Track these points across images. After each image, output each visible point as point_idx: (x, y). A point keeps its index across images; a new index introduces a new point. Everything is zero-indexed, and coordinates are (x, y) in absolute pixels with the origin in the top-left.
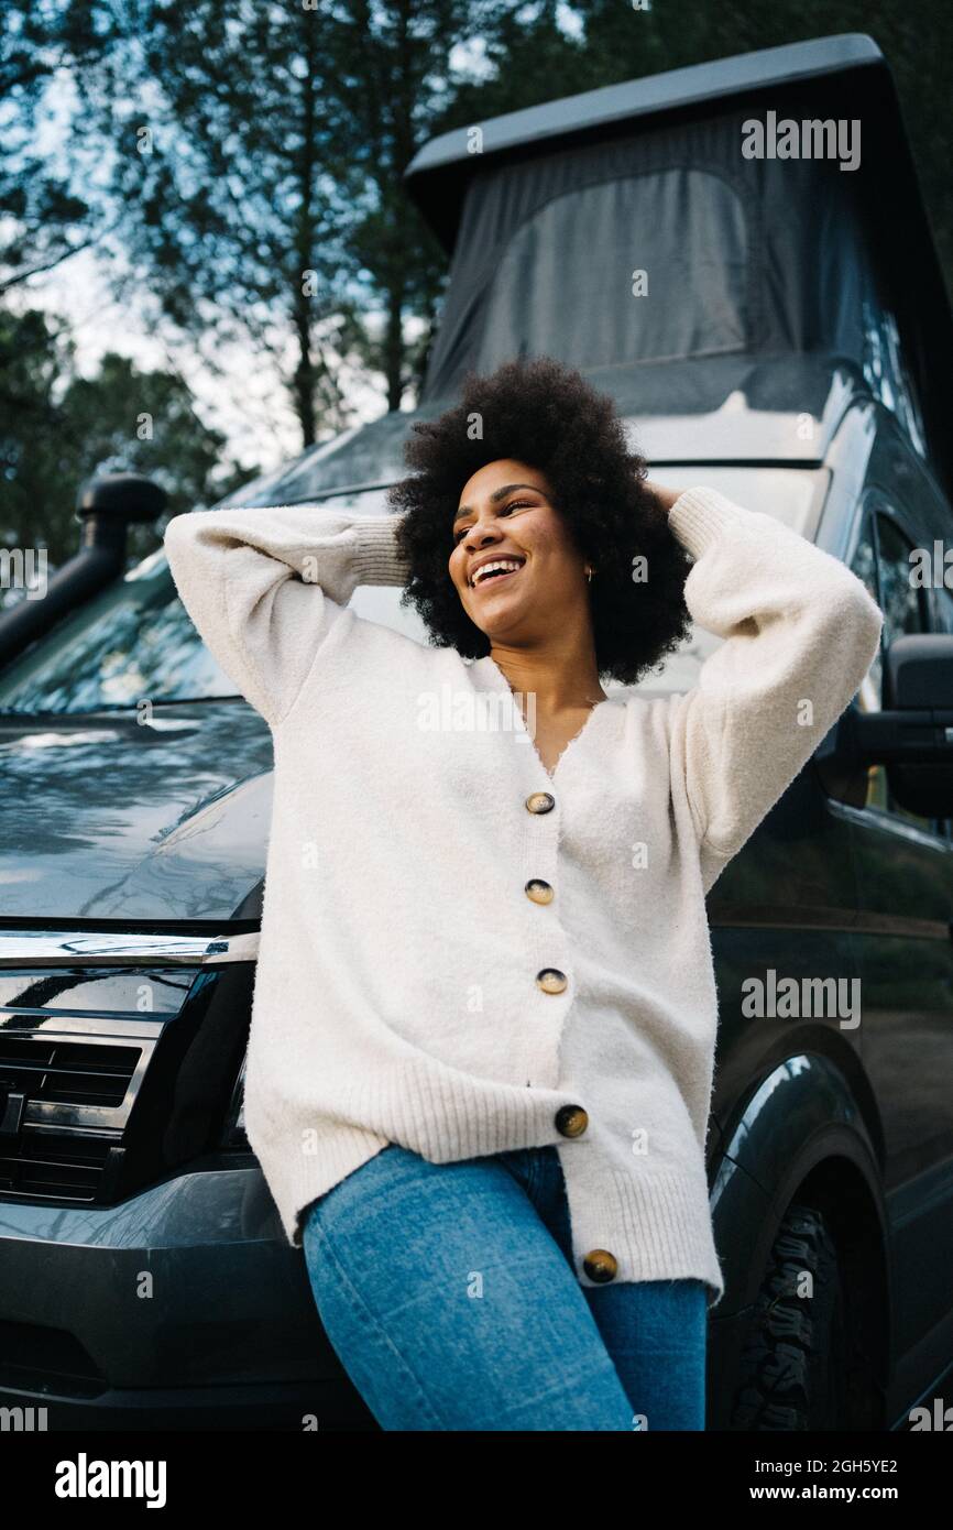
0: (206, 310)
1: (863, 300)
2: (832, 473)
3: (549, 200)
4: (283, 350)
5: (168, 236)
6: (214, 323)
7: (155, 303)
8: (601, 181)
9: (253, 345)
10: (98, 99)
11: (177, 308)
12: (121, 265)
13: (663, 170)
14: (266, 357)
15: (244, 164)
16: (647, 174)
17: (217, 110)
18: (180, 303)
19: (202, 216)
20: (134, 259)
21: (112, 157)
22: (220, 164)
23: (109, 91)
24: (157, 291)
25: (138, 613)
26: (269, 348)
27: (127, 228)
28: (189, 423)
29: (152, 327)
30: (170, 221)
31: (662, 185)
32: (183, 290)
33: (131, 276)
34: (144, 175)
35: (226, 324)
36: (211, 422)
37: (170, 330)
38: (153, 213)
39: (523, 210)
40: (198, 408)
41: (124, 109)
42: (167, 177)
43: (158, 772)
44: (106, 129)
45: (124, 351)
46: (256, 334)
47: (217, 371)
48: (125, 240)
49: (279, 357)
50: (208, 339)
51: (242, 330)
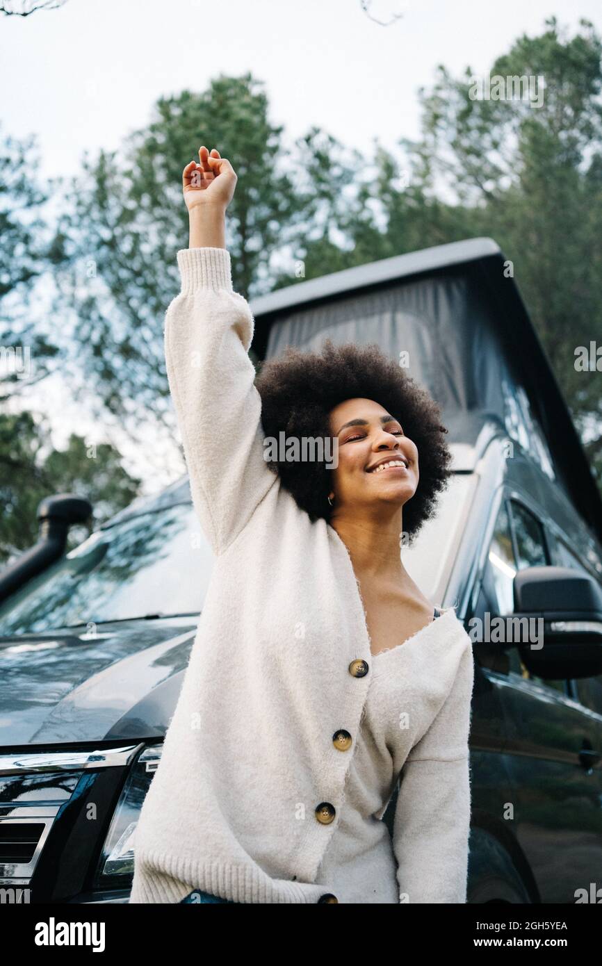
0: (129, 404)
1: (501, 380)
2: (479, 477)
3: (318, 330)
4: (175, 426)
5: (106, 364)
6: (134, 413)
7: (99, 402)
8: (347, 319)
9: (157, 423)
10: (67, 288)
11: (112, 404)
12: (79, 380)
13: (382, 312)
14: (165, 431)
15: (152, 321)
16: (373, 314)
17: (135, 292)
18: (114, 402)
19: (127, 351)
20: (86, 377)
21: (74, 319)
22: (138, 322)
23: (74, 284)
24: (99, 394)
25: (73, 577)
26: (166, 425)
27: (82, 360)
28: (121, 473)
29: (96, 415)
30: (108, 355)
31: (381, 322)
32: (115, 394)
33: (84, 388)
34: (93, 328)
35: (142, 412)
36: (133, 472)
37: (108, 417)
38: (98, 351)
39: (304, 337)
40: (124, 464)
41: (82, 294)
42: (107, 329)
43: (90, 662)
44: (72, 305)
45: (80, 433)
46: (159, 417)
47: (135, 440)
48: (82, 367)
49: (172, 430)
50: (130, 422)
51: (151, 416)
